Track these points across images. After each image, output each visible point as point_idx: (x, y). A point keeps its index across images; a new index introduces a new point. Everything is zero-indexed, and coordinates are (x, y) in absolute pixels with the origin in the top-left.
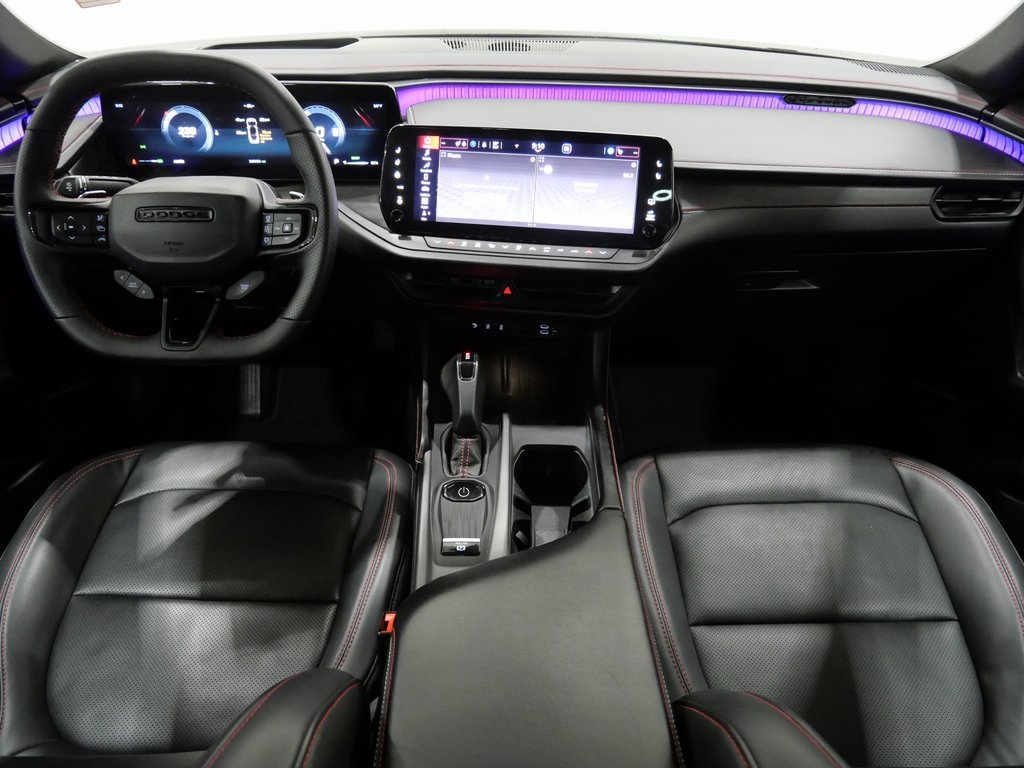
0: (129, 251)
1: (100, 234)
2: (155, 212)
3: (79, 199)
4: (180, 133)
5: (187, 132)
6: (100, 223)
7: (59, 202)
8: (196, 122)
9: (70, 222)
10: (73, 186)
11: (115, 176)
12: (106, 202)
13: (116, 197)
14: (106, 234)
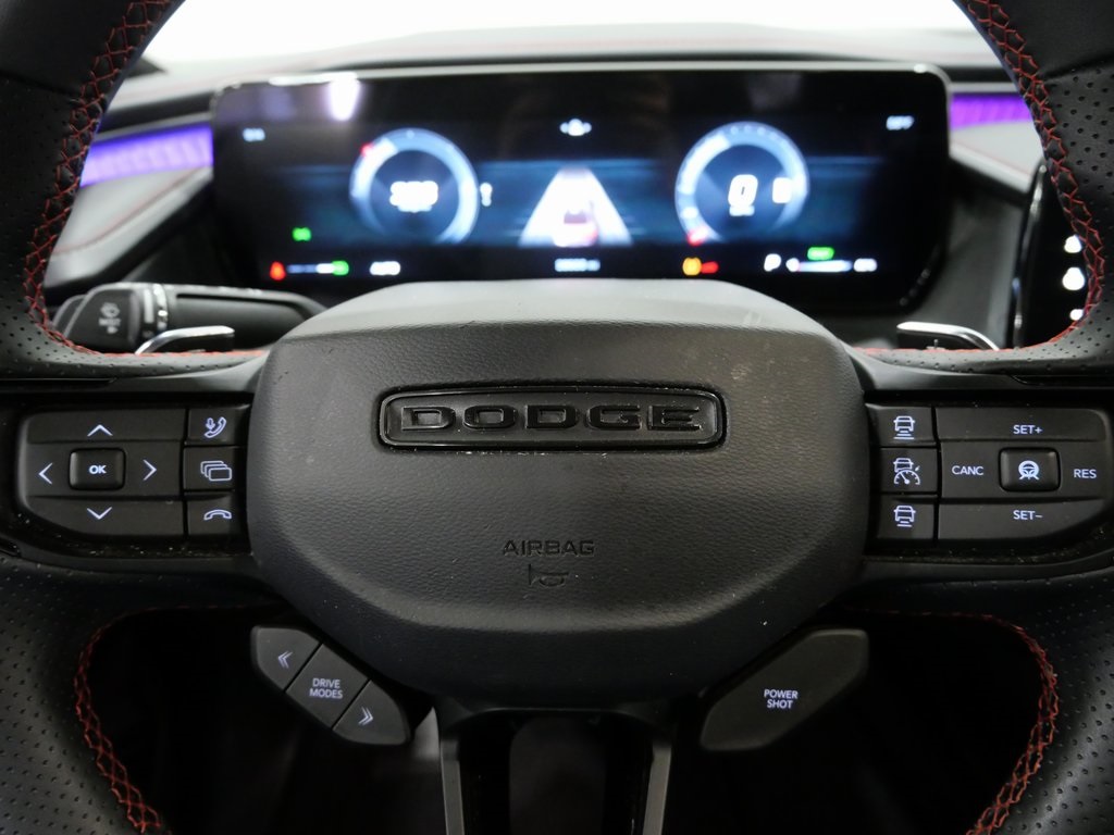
0: (338, 575)
1: (211, 494)
2: (460, 410)
3: (142, 357)
4: (394, 201)
5: (413, 196)
6: (213, 448)
7: (58, 369)
8: (441, 173)
9: (92, 451)
10: (124, 316)
11: (254, 286)
12: (243, 366)
13: (284, 348)
14: (238, 492)
